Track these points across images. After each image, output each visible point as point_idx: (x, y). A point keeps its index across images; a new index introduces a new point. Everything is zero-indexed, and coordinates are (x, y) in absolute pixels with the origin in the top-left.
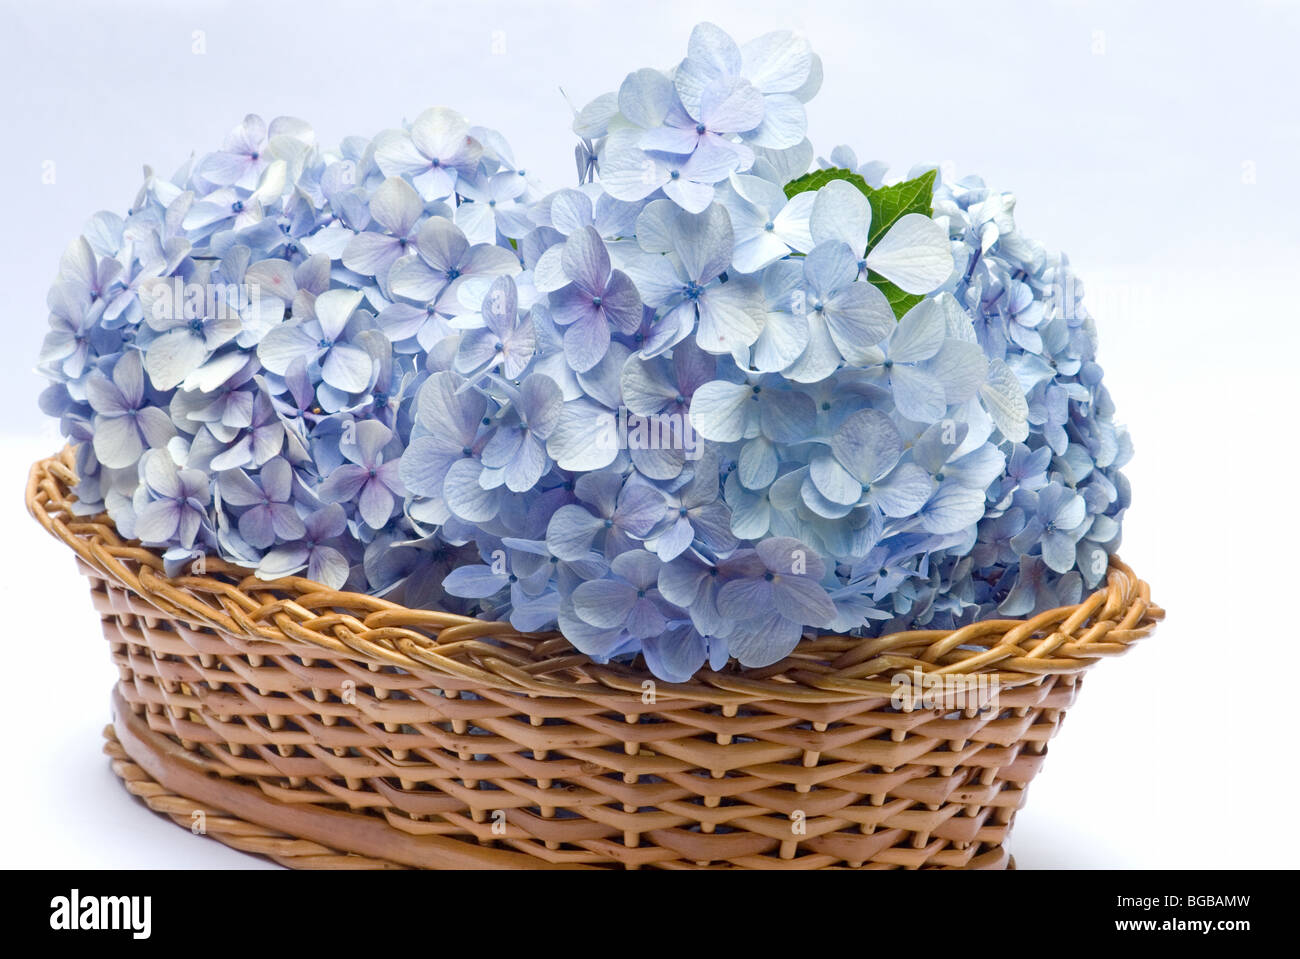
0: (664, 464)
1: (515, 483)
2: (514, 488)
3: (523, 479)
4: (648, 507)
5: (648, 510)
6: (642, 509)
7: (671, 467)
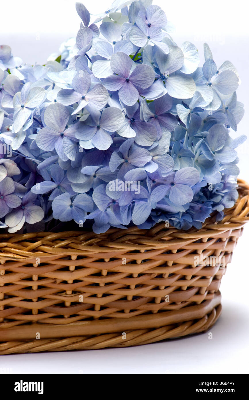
0: (146, 140)
1: (100, 147)
2: (100, 149)
3: (103, 146)
4: (143, 156)
5: (143, 158)
6: (140, 157)
7: (148, 142)
